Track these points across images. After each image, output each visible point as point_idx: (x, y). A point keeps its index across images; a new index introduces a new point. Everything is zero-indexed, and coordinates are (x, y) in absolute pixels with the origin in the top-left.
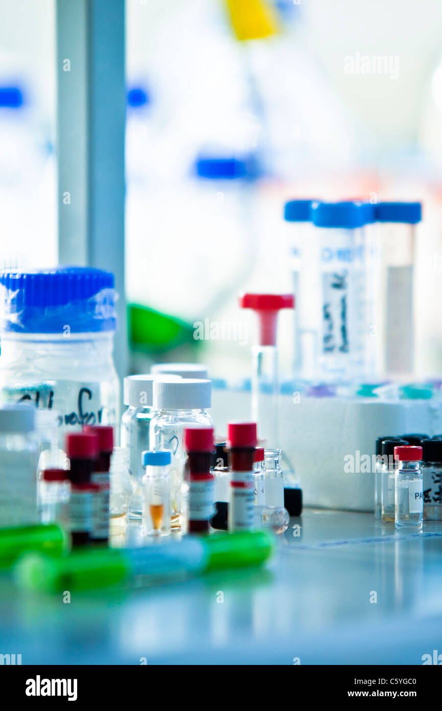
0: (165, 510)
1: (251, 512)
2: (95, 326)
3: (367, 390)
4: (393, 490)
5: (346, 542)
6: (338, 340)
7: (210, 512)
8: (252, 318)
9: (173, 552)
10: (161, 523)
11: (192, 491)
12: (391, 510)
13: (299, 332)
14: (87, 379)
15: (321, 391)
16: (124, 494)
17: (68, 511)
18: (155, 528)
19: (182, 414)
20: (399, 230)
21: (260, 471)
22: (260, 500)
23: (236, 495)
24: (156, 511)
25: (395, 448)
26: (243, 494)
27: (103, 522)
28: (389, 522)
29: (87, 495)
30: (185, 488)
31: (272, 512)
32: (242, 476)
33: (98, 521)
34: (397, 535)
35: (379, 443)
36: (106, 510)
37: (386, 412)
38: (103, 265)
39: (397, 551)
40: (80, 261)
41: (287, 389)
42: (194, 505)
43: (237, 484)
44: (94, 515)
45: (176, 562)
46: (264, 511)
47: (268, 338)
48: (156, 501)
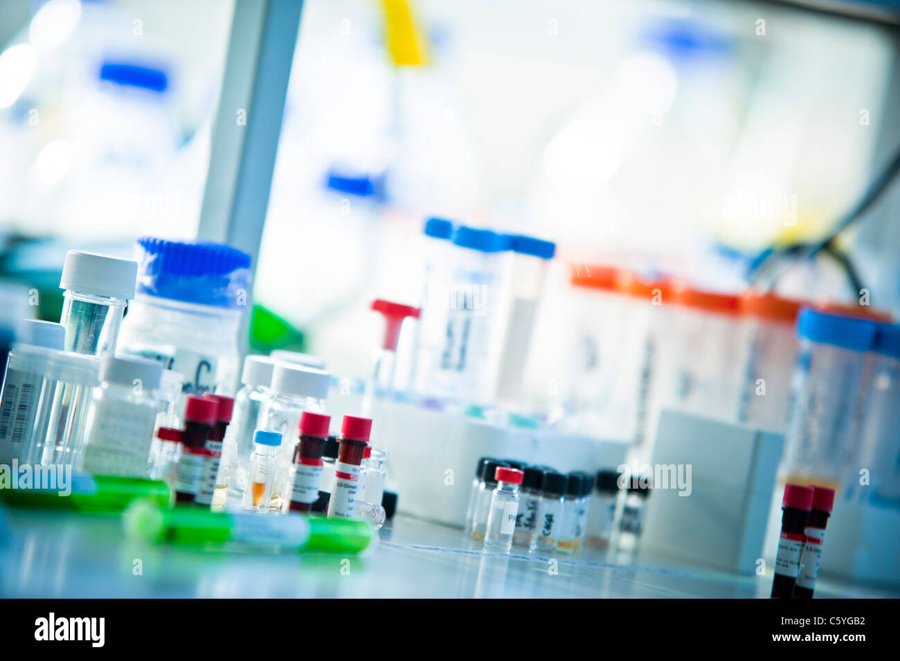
0: (267, 489)
1: (352, 505)
2: (225, 302)
3: (476, 411)
4: (488, 509)
5: (436, 549)
6: (455, 357)
7: (312, 497)
8: (379, 321)
9: (276, 526)
10: (261, 501)
11: (298, 473)
12: (482, 527)
13: (417, 346)
14: (208, 352)
15: (432, 404)
16: (229, 467)
17: (178, 471)
18: (254, 505)
19: (297, 400)
20: (531, 263)
21: (366, 469)
22: (360, 495)
23: (340, 485)
24: (258, 489)
25: (498, 468)
26: (347, 486)
27: (209, 489)
28: (478, 538)
29: (198, 459)
30: (292, 469)
31: (369, 509)
32: (349, 468)
33: (205, 486)
34: (485, 551)
35: (481, 462)
36: (213, 478)
37: (493, 434)
38: (240, 244)
39: (483, 563)
40: (217, 237)
41: (399, 397)
42: (298, 488)
43: (342, 475)
44: (203, 479)
45: (278, 535)
46: (363, 507)
47: (390, 343)
48: (259, 480)
